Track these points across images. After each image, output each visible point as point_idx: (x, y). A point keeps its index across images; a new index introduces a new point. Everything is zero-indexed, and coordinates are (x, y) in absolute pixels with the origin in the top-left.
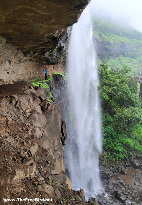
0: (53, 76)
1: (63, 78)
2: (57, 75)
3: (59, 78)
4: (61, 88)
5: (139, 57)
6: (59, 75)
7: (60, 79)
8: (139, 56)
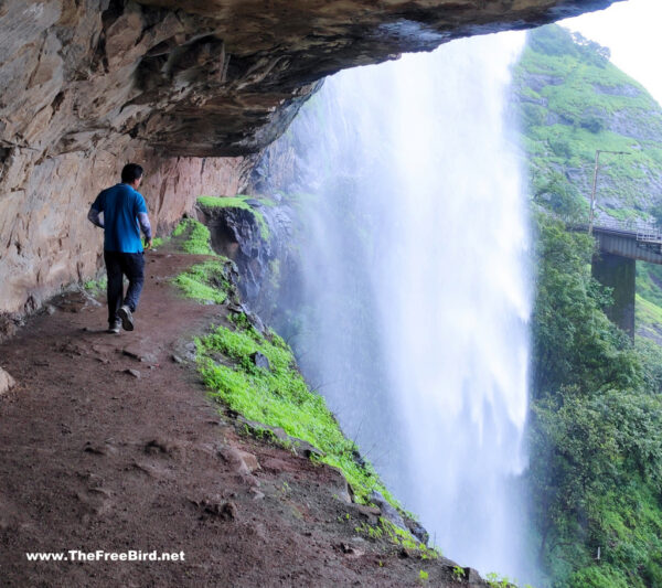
0: (203, 216)
1: (256, 229)
2: (227, 208)
3: (235, 229)
4: (248, 287)
5: (550, 129)
6: (236, 210)
7: (241, 234)
8: (546, 124)
